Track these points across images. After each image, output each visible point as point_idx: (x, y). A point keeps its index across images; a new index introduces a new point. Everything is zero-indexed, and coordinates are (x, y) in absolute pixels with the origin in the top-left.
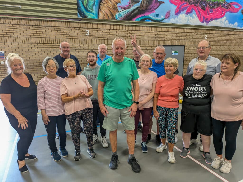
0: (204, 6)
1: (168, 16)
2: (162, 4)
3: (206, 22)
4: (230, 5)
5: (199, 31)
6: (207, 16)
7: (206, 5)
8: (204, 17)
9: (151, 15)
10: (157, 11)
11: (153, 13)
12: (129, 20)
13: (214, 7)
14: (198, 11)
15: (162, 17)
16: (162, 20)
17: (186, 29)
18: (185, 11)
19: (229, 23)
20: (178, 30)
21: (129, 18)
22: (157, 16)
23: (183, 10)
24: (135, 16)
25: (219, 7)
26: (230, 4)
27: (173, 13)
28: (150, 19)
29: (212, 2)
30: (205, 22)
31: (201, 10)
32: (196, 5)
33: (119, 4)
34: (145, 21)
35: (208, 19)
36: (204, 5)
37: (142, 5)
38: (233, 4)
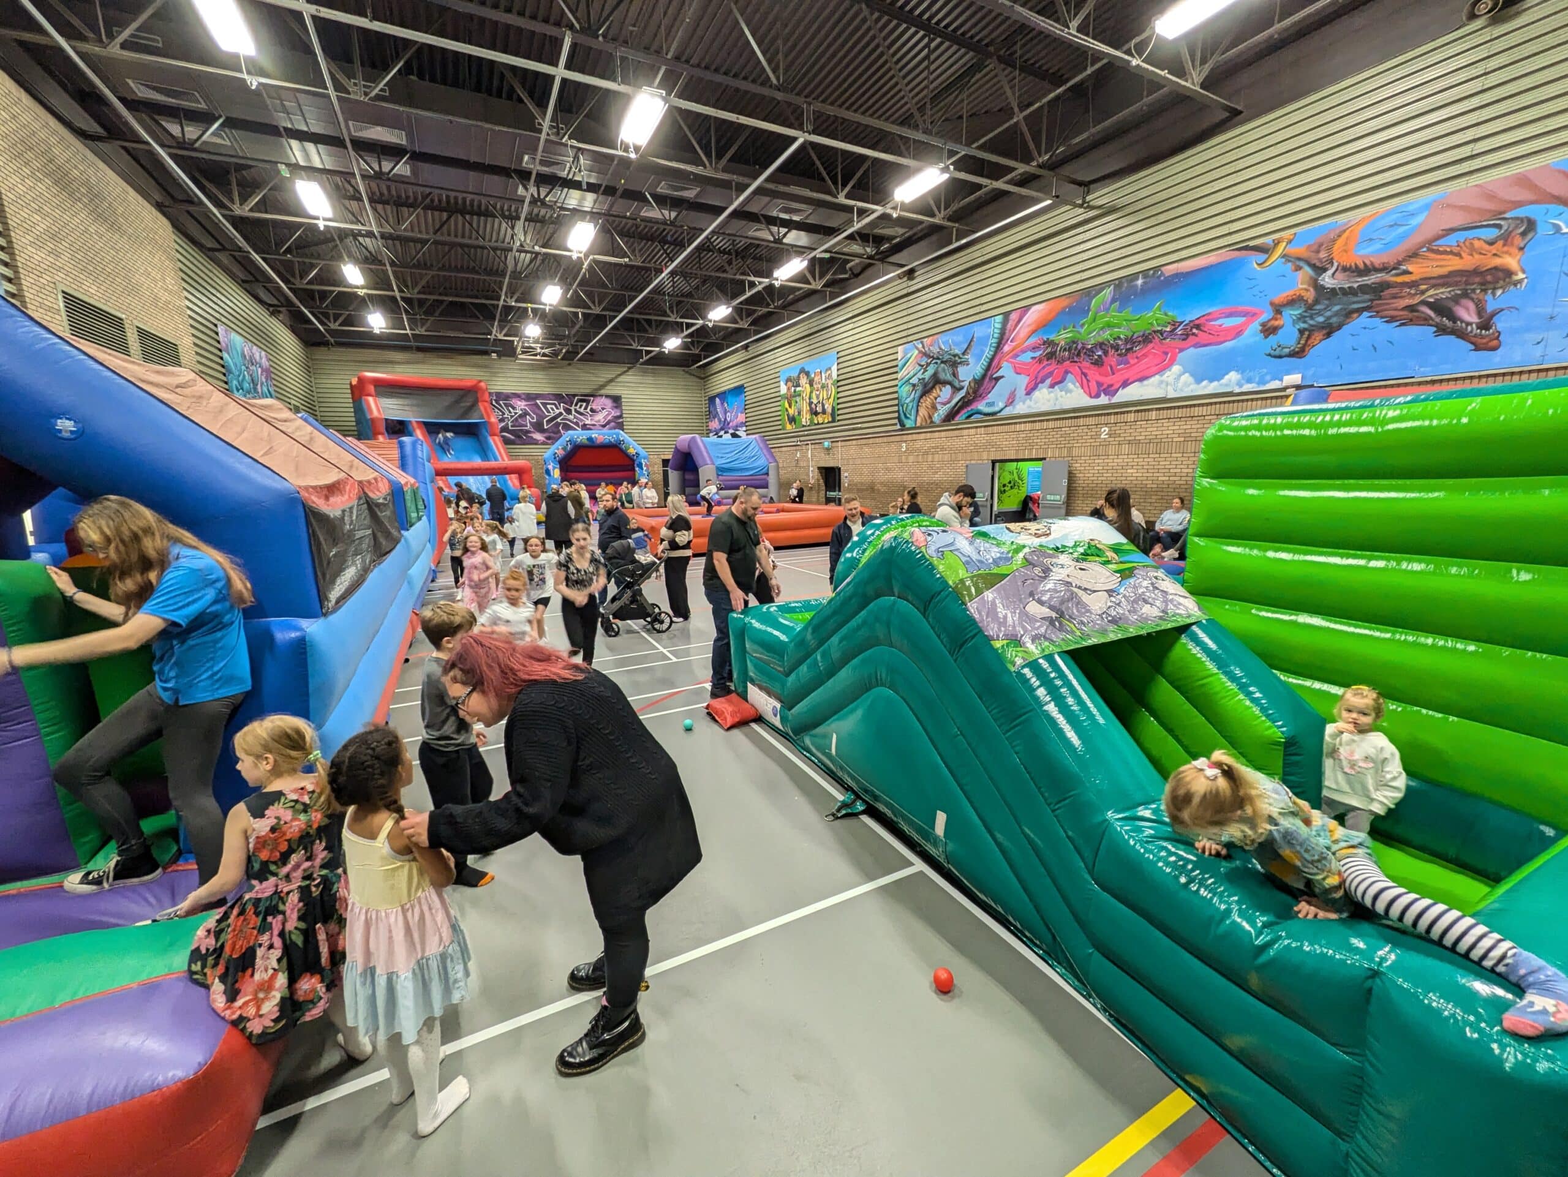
0: (1099, 356)
1: (1011, 401)
2: (1001, 381)
3: (1106, 394)
4: (1198, 327)
5: (1081, 421)
6: (1107, 380)
7: (1106, 353)
8: (1099, 384)
9: (981, 406)
10: (991, 397)
11: (985, 402)
12: (949, 421)
13: (1131, 348)
14: (1083, 373)
15: (1001, 405)
16: (1000, 411)
17: (1048, 420)
18: (1048, 381)
19: (1198, 381)
20: (1029, 426)
21: (950, 417)
22: (991, 404)
23: (1042, 381)
24: (958, 412)
25: (1151, 345)
26: (1197, 322)
27: (1021, 392)
28: (979, 413)
29: (1126, 339)
30: (1103, 395)
31: (1089, 368)
32: (1076, 359)
33: (939, 400)
34: (973, 418)
35: (1112, 385)
36: (1100, 353)
37: (968, 393)
38: (1210, 317)
